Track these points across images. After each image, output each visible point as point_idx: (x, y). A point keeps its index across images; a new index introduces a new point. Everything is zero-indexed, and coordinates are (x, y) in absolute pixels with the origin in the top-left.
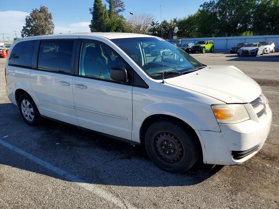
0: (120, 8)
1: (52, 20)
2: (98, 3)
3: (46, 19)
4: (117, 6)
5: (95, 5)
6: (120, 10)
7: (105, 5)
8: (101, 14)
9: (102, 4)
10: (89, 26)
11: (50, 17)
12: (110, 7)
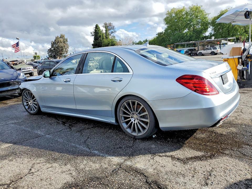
0: (112, 30)
1: (68, 43)
2: (97, 29)
3: (64, 42)
4: (110, 30)
5: (95, 30)
6: (112, 32)
7: (102, 30)
8: (100, 36)
9: (100, 29)
10: (92, 45)
11: (67, 40)
12: (106, 31)
